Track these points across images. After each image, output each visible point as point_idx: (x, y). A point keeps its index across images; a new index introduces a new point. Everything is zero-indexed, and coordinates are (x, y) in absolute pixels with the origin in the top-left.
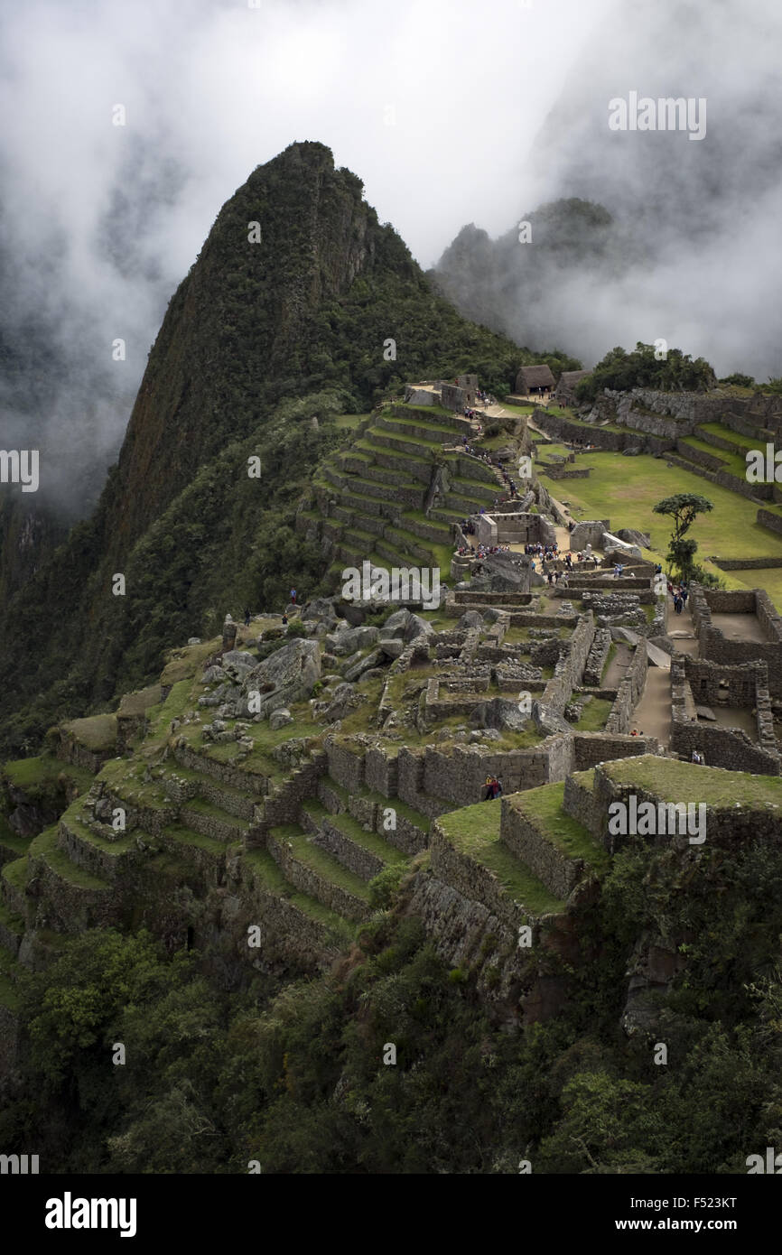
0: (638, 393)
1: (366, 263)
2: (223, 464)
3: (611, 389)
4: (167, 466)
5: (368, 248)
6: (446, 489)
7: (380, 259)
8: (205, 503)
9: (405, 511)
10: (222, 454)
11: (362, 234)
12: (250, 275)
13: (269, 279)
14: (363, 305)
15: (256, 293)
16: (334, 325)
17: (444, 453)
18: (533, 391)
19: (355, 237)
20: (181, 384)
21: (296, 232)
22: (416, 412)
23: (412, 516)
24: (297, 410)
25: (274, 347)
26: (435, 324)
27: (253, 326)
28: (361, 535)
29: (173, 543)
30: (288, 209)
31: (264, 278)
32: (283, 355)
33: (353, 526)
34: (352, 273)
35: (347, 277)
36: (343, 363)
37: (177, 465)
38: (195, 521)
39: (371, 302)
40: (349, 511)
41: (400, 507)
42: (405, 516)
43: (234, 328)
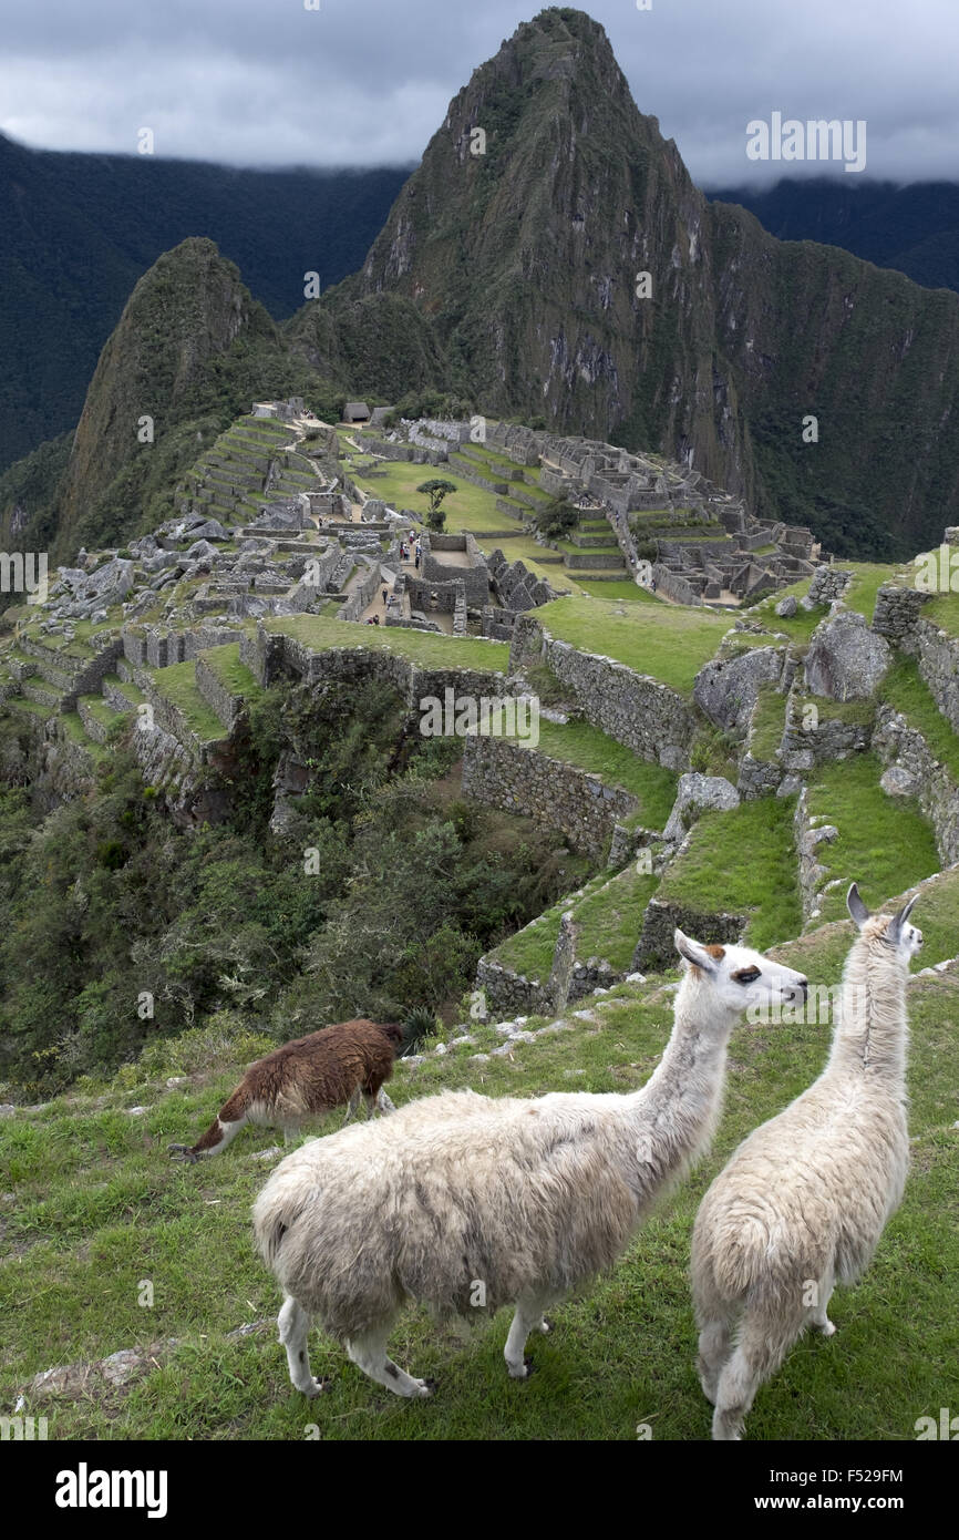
0: (423, 422)
1: (242, 328)
2: (139, 465)
3: (406, 419)
4: (101, 467)
5: (244, 318)
6: (279, 476)
7: (252, 325)
8: (125, 493)
9: (249, 492)
10: (138, 458)
11: (239, 307)
12: (158, 332)
13: (172, 335)
14: (239, 357)
15: (162, 346)
16: (218, 371)
17: (277, 451)
18: (356, 420)
19: (234, 308)
20: (110, 408)
21: (190, 302)
22: (259, 422)
23: (254, 496)
24: (188, 428)
25: (175, 385)
26: (289, 372)
27: (160, 368)
28: (219, 509)
29: (102, 521)
30: (185, 285)
31: (167, 335)
32: (182, 390)
33: (213, 502)
34: (232, 334)
35: (229, 336)
36: (225, 398)
37: (107, 466)
38: (118, 506)
39: (245, 356)
40: (210, 492)
41: (246, 489)
42: (249, 496)
43: (146, 370)
